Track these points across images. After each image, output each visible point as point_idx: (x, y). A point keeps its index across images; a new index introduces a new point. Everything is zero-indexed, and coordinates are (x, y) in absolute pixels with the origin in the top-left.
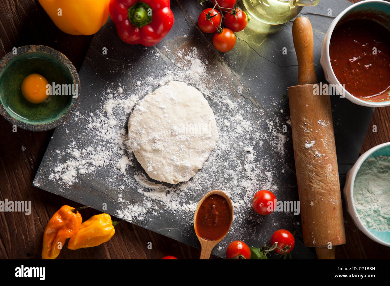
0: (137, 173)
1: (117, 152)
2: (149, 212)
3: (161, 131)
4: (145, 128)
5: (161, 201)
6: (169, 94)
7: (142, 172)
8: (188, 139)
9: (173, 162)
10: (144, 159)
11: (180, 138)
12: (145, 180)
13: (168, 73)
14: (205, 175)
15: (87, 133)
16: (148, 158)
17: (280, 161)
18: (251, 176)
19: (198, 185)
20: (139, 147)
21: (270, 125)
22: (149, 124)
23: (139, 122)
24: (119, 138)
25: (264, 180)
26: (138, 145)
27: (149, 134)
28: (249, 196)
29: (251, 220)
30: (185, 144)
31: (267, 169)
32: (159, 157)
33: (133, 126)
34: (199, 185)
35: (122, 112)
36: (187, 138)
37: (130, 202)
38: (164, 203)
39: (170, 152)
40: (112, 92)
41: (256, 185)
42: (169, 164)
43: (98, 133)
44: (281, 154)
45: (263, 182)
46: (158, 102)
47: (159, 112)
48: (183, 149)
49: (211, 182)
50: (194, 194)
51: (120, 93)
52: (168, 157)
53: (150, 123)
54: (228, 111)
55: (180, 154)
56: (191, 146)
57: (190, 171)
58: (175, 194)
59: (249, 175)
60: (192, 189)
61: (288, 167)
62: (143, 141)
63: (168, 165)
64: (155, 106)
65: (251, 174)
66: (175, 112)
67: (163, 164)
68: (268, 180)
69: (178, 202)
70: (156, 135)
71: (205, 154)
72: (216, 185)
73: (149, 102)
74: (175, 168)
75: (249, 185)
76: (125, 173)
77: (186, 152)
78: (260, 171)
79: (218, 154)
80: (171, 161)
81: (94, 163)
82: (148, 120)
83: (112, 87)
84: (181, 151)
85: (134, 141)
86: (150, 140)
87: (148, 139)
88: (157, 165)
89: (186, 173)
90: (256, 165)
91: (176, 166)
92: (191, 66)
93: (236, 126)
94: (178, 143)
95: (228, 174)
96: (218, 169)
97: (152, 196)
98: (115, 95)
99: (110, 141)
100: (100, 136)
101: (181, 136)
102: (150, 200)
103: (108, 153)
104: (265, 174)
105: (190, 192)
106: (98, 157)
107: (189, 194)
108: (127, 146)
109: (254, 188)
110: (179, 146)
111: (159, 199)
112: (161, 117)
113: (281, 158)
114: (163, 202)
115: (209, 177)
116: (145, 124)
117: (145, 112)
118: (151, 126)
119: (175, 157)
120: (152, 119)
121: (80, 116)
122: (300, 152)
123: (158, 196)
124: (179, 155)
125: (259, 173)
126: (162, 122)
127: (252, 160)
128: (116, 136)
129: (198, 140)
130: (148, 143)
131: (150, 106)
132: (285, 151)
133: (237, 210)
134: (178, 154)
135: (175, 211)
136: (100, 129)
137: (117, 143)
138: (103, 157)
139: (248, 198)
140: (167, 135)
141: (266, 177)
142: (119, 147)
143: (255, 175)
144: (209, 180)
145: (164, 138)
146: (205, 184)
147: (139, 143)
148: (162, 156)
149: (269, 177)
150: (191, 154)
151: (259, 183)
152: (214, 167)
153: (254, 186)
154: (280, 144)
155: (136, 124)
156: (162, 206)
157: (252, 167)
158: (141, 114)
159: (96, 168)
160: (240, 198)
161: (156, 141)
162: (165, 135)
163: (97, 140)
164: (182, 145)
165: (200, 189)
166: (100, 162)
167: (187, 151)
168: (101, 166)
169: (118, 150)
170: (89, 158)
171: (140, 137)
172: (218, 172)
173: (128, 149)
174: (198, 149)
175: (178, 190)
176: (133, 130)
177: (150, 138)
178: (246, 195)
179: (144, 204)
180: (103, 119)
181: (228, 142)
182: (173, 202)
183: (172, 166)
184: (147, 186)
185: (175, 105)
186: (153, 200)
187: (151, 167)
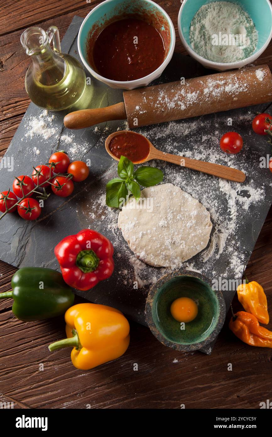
0: (201, 259)
2: (237, 249)
3: (163, 237)
4: (161, 252)
5: (227, 238)
7: (201, 254)
8: (171, 211)
10: (189, 253)
11: (171, 219)
12: (208, 252)
13: (110, 228)
14: (205, 196)
16: (188, 249)
18: (206, 154)
20: (178, 258)
22: (157, 248)
23: (155, 257)
25: (210, 142)
26: (176, 258)
27: (167, 248)
28: (224, 157)
29: (246, 156)
30: (176, 215)
31: (200, 139)
33: (158, 263)
34: (213, 202)
35: (145, 271)
36: (170, 213)
37: (227, 266)
38: (230, 235)
39: (183, 229)
40: (126, 280)
41: (214, 150)
42: (195, 230)
45: (212, 144)
46: (136, 239)
47: (146, 238)
48: (181, 216)
49: (211, 191)
50: (221, 207)
51: (128, 272)
52: (187, 230)
53: (156, 247)
55: (185, 219)
56: (178, 209)
57: (201, 211)
58: (221, 225)
59: (205, 156)
60: (216, 209)
61: (198, 120)
62: (172, 254)
64: (140, 242)
65: (204, 154)
66: (146, 224)
67: (195, 236)
68: (209, 139)
69: (228, 222)
70: (167, 242)
71: (185, 197)
72: (214, 187)
73: (136, 247)
74: (198, 224)
75: (214, 157)
78: (201, 146)
79: (185, 184)
80: (192, 228)
82: (153, 248)
83: (122, 279)
84: (183, 219)
85: (172, 262)
86: (172, 247)
87: (171, 249)
88: (195, 241)
89: (203, 215)
90: (196, 149)
91: (196, 224)
93: (160, 167)
94: (175, 221)
96: (199, 185)
97: (223, 246)
98: (130, 277)
101: (169, 219)
102: (226, 248)
104: (204, 142)
105: (219, 211)
107: (222, 212)
108: (176, 267)
109: (216, 152)
110: (178, 221)
111: (226, 240)
112: (151, 236)
115: (206, 193)
116: (157, 251)
117: (146, 251)
118: (158, 246)
119: (189, 224)
120: (152, 245)
123: (223, 241)
125: (203, 147)
126: (155, 236)
127: (191, 153)
129: (173, 203)
130: (174, 249)
131: (140, 246)
132: (183, 123)
133: (237, 168)
134: (185, 222)
135: (236, 225)
139: (226, 158)
140: (168, 232)
141: (207, 141)
143: (205, 151)
144: (209, 193)
145: (170, 234)
146: (212, 196)
147: (174, 258)
149: (207, 138)
150: (186, 210)
151: (212, 147)
152: (197, 188)
153: (215, 152)
154: (177, 127)
155: (156, 260)
156: (232, 237)
157: (197, 153)
158: (148, 255)
160: (225, 165)
161: (173, 242)
164: (177, 217)
165: (217, 202)
167: (182, 213)
171: (169, 256)
172: (201, 185)
174: (181, 203)
175: (218, 222)
176: (162, 262)
177: (170, 247)
178: (223, 159)
179: (229, 253)
181: (175, 175)
182: (228, 227)
183: (196, 227)
184: (213, 250)
185: (140, 223)
186: (226, 245)
187: (197, 247)
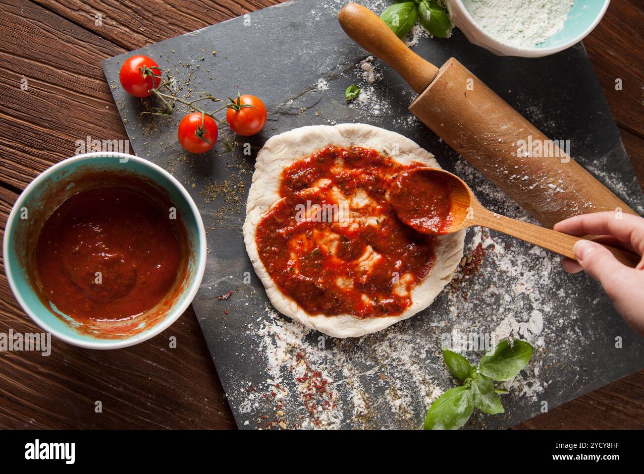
18: (518, 272)
25: (538, 263)
28: (536, 298)
29: (564, 324)
31: (529, 245)
41: (532, 278)
45: (537, 267)
59: (514, 273)
65: (516, 270)
68: (540, 258)
75: (525, 286)
78: (522, 256)
90: (512, 254)
95: (490, 297)
96: (472, 302)
104: (531, 254)
109: (533, 283)
115: (472, 322)
125: (523, 260)
127: (502, 251)
139: (538, 302)
141: (537, 256)
143: (521, 267)
149: (539, 253)
151: (534, 272)
157: (509, 259)
160: (528, 310)
172: (475, 305)
178: (533, 300)
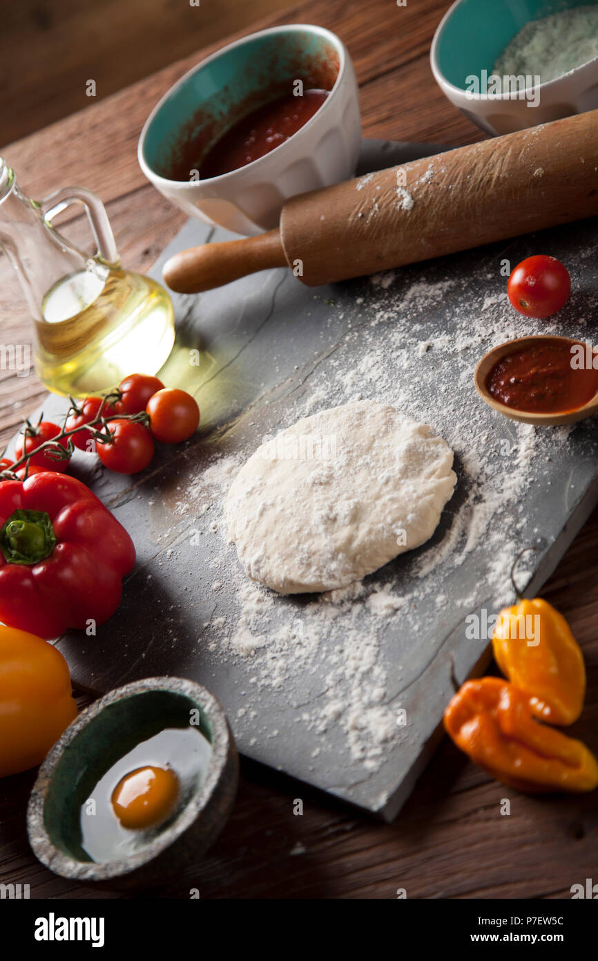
0: (415, 570)
1: (353, 620)
2: (517, 536)
3: (310, 507)
4: (299, 544)
5: (495, 513)
6: (240, 501)
8: (347, 449)
9: (392, 479)
10: (370, 544)
11: (340, 468)
12: (435, 552)
14: (458, 425)
15: (291, 688)
16: (370, 532)
17: (465, 285)
19: (476, 439)
20: (340, 556)
21: (382, 317)
22: (290, 535)
23: (284, 560)
24: (322, 617)
25: (501, 308)
26: (334, 558)
27: (314, 532)
29: (587, 321)
30: (357, 456)
31: (477, 306)
32: (371, 510)
33: (290, 574)
34: (479, 436)
35: (267, 614)
36: (343, 452)
37: (480, 578)
38: (503, 505)
39: (367, 485)
40: (217, 640)
41: (507, 323)
42: (397, 487)
43: (299, 664)
44: (450, 287)
46: (249, 522)
47: (271, 515)
48: (368, 460)
49: (477, 413)
50: (496, 444)
51: (225, 622)
52: (377, 489)
53: (289, 533)
54: (330, 400)
55: (378, 466)
56: (364, 445)
57: (425, 444)
58: (486, 484)
59: (480, 339)
62: (326, 545)
63: (399, 490)
64: (256, 527)
65: (480, 336)
66: (278, 483)
67: (393, 500)
68: (501, 302)
69: (507, 477)
70: (316, 517)
71: (396, 420)
73: (247, 544)
74: (410, 474)
75: (503, 335)
76: (408, 597)
77: (377, 454)
78: (476, 320)
80: (391, 484)
81: (363, 669)
82: (282, 538)
83: (207, 640)
84: (372, 465)
85: (325, 570)
86: (326, 530)
87: (323, 535)
88: (390, 512)
89: (427, 451)
90: (462, 329)
91: (405, 473)
92: (215, 484)
93: (366, 380)
94: (352, 471)
95: (468, 382)
96: (450, 404)
97: (478, 533)
98: (226, 632)
99: (325, 637)
100: (308, 658)
102: (487, 534)
103: (351, 639)
104: (486, 310)
105: (488, 454)
106: (354, 658)
107: (494, 456)
109: (512, 326)
110: (359, 470)
111: (489, 516)
112: (281, 509)
113: (460, 286)
114: (500, 507)
115: (465, 418)
116: (290, 544)
117: (265, 550)
118: (294, 530)
119: (382, 476)
120: (282, 529)
121: (248, 706)
122: (424, 223)
123: (481, 519)
124: (380, 467)
125: (481, 321)
126: (291, 506)
127: (448, 338)
128: (316, 624)
129: (356, 433)
130: (332, 534)
131: (254, 539)
134: (376, 471)
135: (526, 480)
136: (292, 659)
137: (334, 619)
138: (358, 648)
140: (324, 494)
141: (495, 306)
142: (344, 614)
143: (483, 328)
144: (469, 418)
145: (328, 499)
146: (479, 424)
147: (330, 556)
148: (371, 503)
149: (495, 301)
150: (385, 444)
151: (504, 318)
152: (444, 412)
154: (429, 291)
155: (286, 567)
156: (509, 507)
157: (463, 336)
158: (268, 558)
159: (379, 663)
161: (331, 516)
162: (321, 497)
163: (313, 664)
164: (357, 462)
165: (487, 433)
166: (366, 655)
167: (374, 453)
168: (375, 653)
169: (349, 617)
170: (351, 681)
171: (318, 554)
173: (353, 596)
174: (379, 431)
175: (478, 478)
176: (300, 572)
177: (322, 528)
179: (492, 548)
180: (269, 655)
182: (504, 486)
183: (402, 481)
184: (451, 546)
185: (265, 484)
186: (488, 530)
187: (394, 526)
